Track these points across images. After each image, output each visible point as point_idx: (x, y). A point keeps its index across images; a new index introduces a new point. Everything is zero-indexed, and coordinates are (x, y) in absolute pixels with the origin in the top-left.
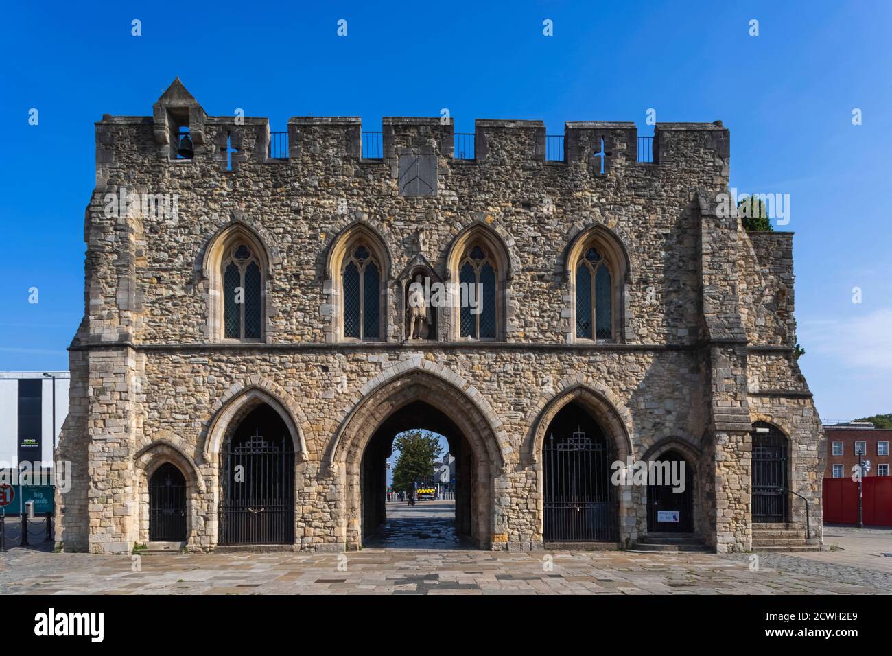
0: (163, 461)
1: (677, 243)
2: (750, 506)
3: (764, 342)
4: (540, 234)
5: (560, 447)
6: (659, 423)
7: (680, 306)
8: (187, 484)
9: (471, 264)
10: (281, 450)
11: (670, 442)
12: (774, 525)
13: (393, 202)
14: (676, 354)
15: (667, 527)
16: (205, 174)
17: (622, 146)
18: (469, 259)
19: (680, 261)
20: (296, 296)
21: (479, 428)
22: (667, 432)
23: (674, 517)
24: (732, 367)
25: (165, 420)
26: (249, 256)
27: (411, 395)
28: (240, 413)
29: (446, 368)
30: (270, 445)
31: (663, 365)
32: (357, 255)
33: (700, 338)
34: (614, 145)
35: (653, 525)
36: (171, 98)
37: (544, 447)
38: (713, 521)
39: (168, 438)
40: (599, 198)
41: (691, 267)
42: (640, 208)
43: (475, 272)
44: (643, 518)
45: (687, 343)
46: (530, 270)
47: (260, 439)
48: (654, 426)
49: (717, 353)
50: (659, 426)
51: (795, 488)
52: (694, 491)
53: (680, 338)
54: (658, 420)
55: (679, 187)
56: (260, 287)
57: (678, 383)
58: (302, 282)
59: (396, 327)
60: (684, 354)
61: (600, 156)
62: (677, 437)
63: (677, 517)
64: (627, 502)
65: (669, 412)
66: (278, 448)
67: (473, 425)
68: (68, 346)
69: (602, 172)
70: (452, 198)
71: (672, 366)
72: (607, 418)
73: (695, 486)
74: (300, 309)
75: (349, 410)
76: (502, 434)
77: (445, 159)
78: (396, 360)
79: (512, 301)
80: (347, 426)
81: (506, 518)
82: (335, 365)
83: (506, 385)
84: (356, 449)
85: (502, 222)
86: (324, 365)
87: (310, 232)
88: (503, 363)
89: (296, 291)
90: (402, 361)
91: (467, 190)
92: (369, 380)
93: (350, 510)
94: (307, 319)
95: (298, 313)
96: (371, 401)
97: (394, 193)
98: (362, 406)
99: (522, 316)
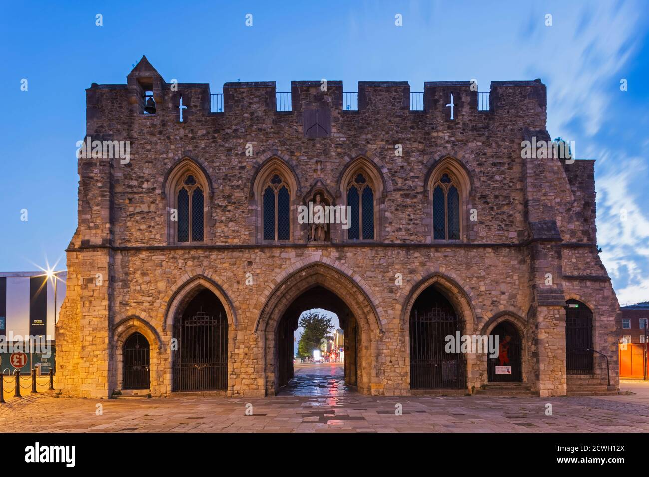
0: (133, 331)
1: (509, 168)
2: (565, 362)
3: (574, 241)
4: (406, 164)
5: (423, 319)
6: (496, 301)
7: (511, 215)
8: (151, 347)
9: (356, 187)
10: (218, 322)
11: (505, 315)
12: (582, 376)
13: (299, 142)
14: (508, 250)
15: (503, 378)
16: (164, 124)
17: (466, 99)
18: (355, 183)
19: (510, 182)
20: (229, 211)
21: (363, 306)
22: (502, 308)
23: (508, 371)
24: (550, 259)
25: (135, 301)
26: (195, 182)
27: (312, 281)
28: (189, 296)
29: (337, 263)
30: (210, 319)
31: (498, 258)
32: (273, 181)
33: (525, 238)
34: (461, 98)
35: (492, 376)
36: (140, 71)
37: (410, 319)
38: (537, 373)
39: (137, 314)
40: (450, 137)
41: (518, 186)
42: (480, 144)
43: (359, 192)
44: (485, 371)
45: (516, 242)
46: (399, 190)
47: (203, 315)
48: (492, 304)
49: (539, 249)
50: (496, 303)
51: (597, 348)
52: (523, 351)
53: (511, 238)
54: (495, 299)
55: (509, 127)
56: (203, 205)
57: (510, 271)
58: (233, 201)
59: (302, 233)
60: (514, 250)
61: (450, 107)
62: (509, 312)
63: (510, 370)
64: (472, 359)
65: (503, 293)
66: (216, 321)
67: (358, 303)
68: (66, 249)
69: (452, 118)
70: (342, 139)
71: (505, 259)
72: (457, 298)
73: (523, 348)
74: (231, 221)
75: (267, 293)
76: (379, 310)
77: (337, 111)
78: (301, 256)
79: (386, 213)
80: (266, 305)
81: (383, 371)
82: (257, 261)
83: (382, 274)
84: (272, 321)
85: (378, 155)
86: (249, 261)
87: (239, 165)
88: (379, 258)
89: (229, 208)
90: (306, 258)
91: (353, 133)
92: (281, 271)
93: (269, 366)
94: (236, 228)
95: (230, 224)
96: (283, 286)
97: (300, 136)
98: (277, 290)
99: (393, 224)
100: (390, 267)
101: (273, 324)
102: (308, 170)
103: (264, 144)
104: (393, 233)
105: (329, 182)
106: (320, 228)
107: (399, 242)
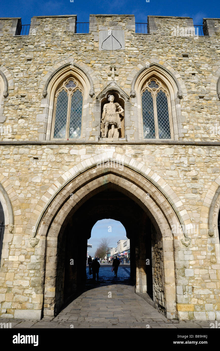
4: (197, 72)
9: (149, 90)
13: (95, 53)
18: (148, 87)
20: (21, 109)
21: (163, 208)
27: (103, 180)
29: (133, 160)
32: (68, 86)
43: (153, 96)
46: (193, 93)
58: (26, 100)
59: (94, 129)
67: (158, 205)
70: (135, 51)
74: (22, 118)
75: (52, 192)
76: (182, 213)
77: (130, 32)
78: (92, 153)
79: (183, 112)
80: (49, 205)
81: (190, 287)
82: (43, 157)
83: (183, 173)
84: (56, 224)
85: (170, 64)
86: (35, 157)
87: (37, 71)
88: (180, 156)
89: (21, 106)
90: (98, 154)
91: (145, 47)
92: (69, 169)
93: (49, 278)
94: (26, 125)
95: (21, 120)
96: (71, 185)
97: (95, 49)
98: (63, 189)
99: (191, 123)
100: (192, 166)
101: (56, 227)
102: (102, 74)
103: (62, 54)
104: (192, 132)
105: (122, 84)
106: (113, 126)
107: (198, 140)
